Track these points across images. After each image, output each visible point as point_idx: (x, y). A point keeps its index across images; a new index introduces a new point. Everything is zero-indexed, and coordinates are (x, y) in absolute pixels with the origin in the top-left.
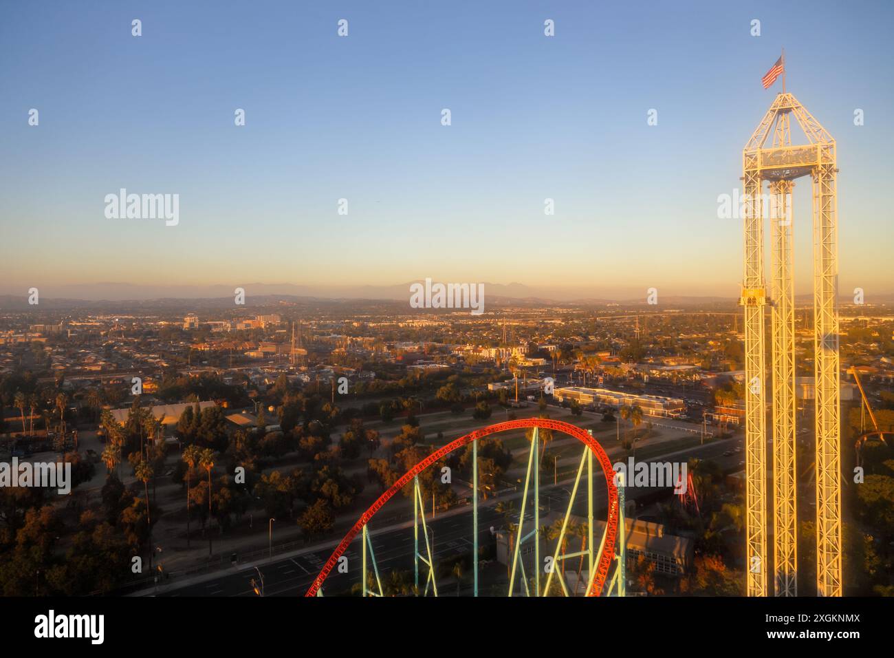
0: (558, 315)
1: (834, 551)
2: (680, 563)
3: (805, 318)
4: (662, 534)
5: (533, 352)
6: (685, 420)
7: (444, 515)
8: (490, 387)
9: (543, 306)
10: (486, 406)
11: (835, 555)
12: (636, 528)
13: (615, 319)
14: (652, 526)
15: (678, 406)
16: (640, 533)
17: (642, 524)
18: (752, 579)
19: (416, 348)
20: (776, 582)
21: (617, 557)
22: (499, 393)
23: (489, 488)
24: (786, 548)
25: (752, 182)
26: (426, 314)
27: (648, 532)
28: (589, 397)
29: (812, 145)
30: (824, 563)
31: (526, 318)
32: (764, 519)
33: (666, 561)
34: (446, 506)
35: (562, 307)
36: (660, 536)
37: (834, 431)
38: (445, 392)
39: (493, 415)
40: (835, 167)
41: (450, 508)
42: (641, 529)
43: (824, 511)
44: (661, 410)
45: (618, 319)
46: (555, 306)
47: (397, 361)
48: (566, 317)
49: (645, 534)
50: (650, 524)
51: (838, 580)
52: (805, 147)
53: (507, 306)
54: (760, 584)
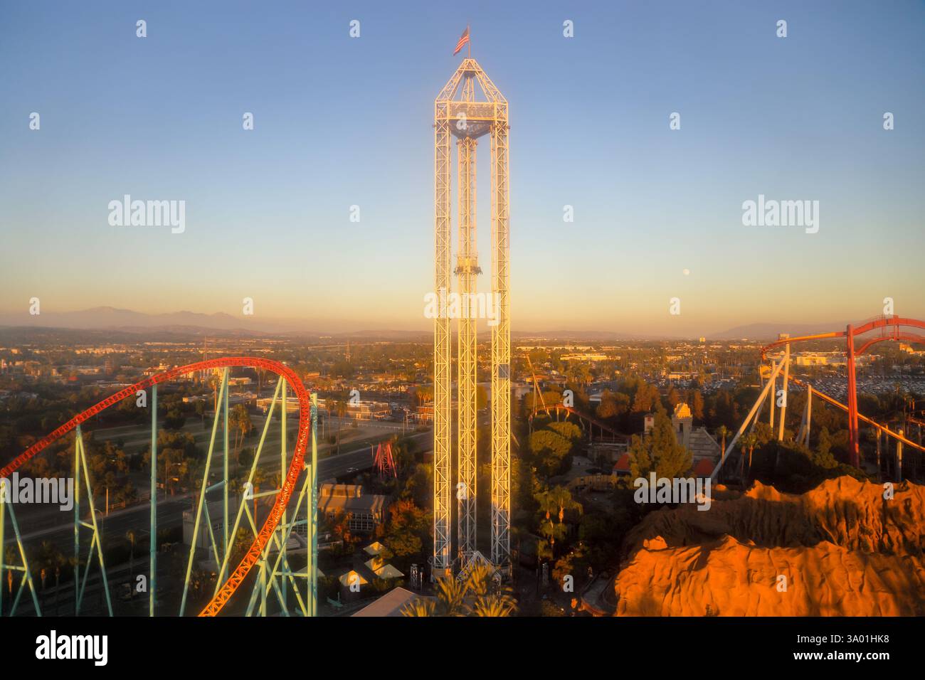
0: (267, 345)
1: (505, 464)
2: (377, 517)
3: (484, 350)
4: (361, 493)
5: (236, 372)
6: (388, 421)
7: (119, 513)
8: (185, 400)
9: (251, 337)
10: (179, 414)
11: (505, 468)
12: (335, 492)
13: (326, 348)
14: (351, 488)
15: (384, 408)
16: (339, 496)
17: (342, 487)
18: (438, 502)
19: (96, 370)
20: (459, 509)
21: (307, 466)
22: (195, 405)
23: (177, 480)
24: (468, 476)
25: (442, 130)
26: (111, 344)
27: (347, 495)
28: (296, 405)
29: (490, 103)
30: (497, 478)
31: (231, 348)
32: (449, 446)
33: (363, 518)
34: (123, 504)
35: (272, 338)
36: (359, 496)
37: (506, 358)
38: (128, 403)
39: (185, 426)
40: (507, 124)
41: (128, 506)
42: (340, 492)
43: (497, 431)
44: (368, 412)
45: (331, 348)
46: (265, 338)
47: (69, 382)
48: (275, 347)
49: (345, 496)
50: (349, 486)
51: (507, 490)
52: (485, 104)
53: (209, 337)
54: (445, 506)
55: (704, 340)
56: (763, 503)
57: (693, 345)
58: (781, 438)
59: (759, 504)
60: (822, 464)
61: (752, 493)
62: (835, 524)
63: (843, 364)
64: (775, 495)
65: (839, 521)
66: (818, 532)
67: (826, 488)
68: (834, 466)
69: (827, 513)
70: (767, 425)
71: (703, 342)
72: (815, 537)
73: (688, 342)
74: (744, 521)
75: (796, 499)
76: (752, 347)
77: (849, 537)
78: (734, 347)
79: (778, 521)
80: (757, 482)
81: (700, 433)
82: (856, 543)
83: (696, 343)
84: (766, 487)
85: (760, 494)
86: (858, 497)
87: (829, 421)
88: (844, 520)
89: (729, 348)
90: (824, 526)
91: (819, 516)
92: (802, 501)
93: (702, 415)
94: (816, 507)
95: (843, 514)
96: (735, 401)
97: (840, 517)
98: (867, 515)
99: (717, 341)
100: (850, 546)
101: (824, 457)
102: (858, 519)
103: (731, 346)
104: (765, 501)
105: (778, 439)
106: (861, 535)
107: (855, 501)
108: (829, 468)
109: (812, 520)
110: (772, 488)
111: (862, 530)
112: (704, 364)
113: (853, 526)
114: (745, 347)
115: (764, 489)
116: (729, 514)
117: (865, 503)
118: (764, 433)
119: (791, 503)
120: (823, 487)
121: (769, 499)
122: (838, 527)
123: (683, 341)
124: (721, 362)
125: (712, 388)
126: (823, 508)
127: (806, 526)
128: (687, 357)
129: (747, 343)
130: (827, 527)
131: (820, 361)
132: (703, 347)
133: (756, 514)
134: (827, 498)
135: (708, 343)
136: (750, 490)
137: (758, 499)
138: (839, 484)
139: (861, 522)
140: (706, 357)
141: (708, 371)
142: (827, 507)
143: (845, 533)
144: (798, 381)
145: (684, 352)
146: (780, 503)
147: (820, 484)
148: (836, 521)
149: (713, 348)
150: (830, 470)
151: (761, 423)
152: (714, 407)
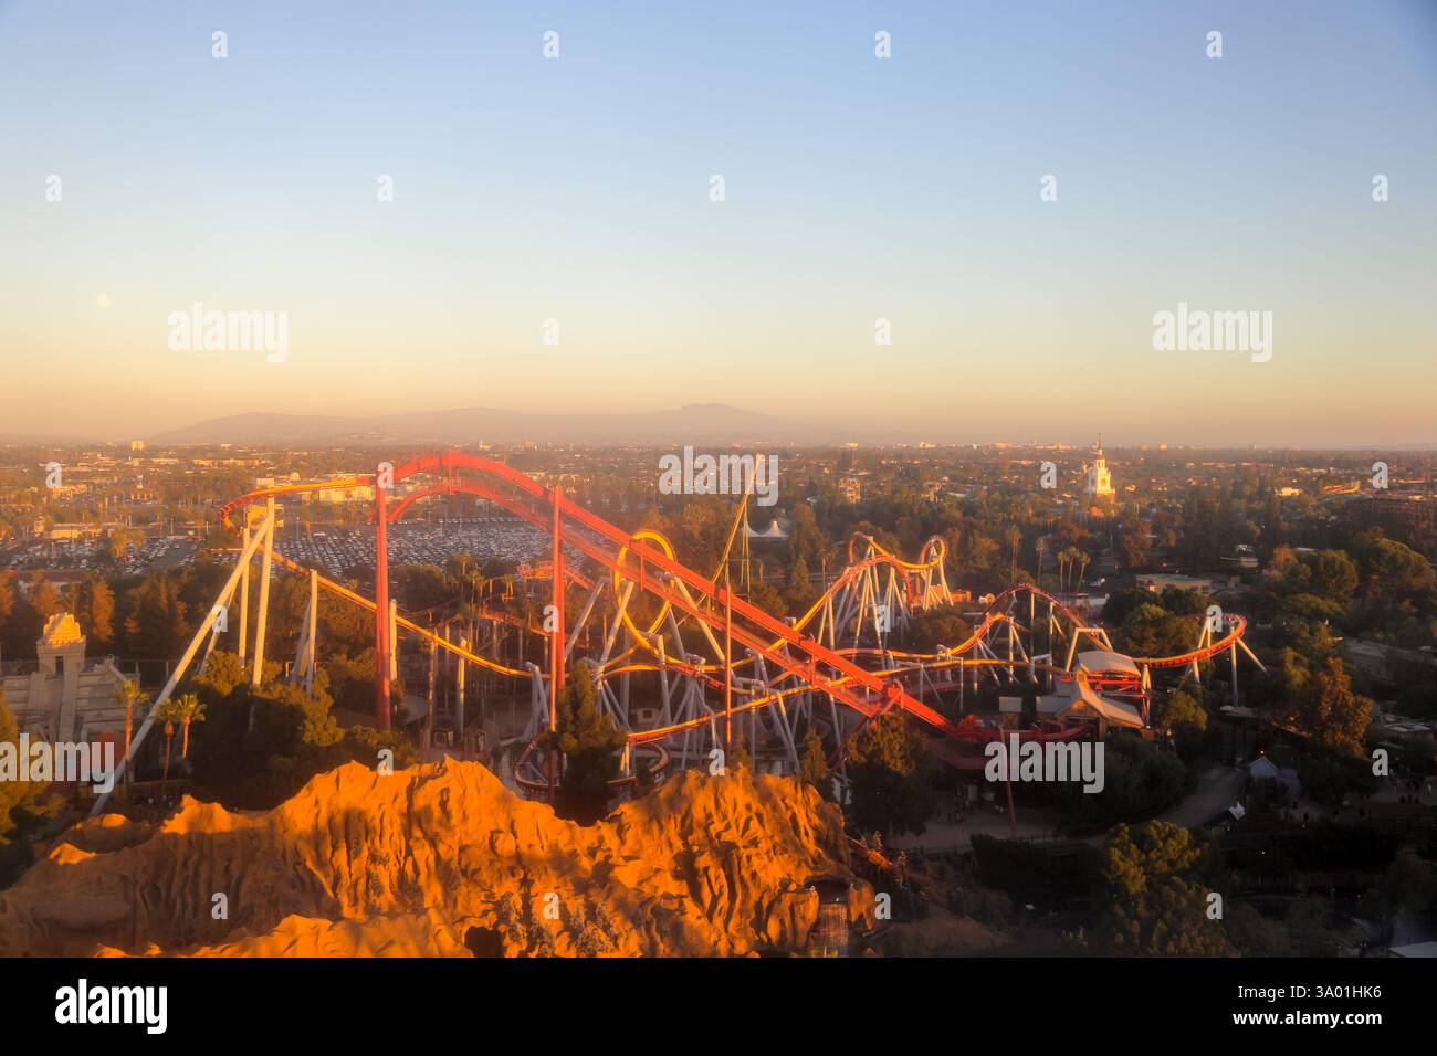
55: (141, 447)
56: (198, 841)
57: (117, 457)
58: (257, 679)
59: (190, 842)
60: (316, 739)
61: (177, 825)
62: (329, 855)
63: (398, 498)
64: (222, 819)
65: (335, 848)
66: (298, 875)
67: (313, 792)
68: (337, 740)
69: (316, 839)
70: (232, 656)
71: (137, 451)
72: (294, 887)
73: (105, 450)
74: (160, 884)
75: (259, 821)
76: (240, 463)
77: (351, 875)
78: (202, 462)
79: (227, 869)
80: (187, 799)
81: (102, 675)
82: (361, 886)
83: (123, 452)
84: (205, 805)
85: (191, 824)
86: (368, 799)
87: (355, 624)
88: (344, 844)
89: (191, 465)
90: (309, 864)
91: (300, 844)
92: (272, 824)
93: (110, 632)
94: (297, 831)
95: (342, 834)
96: (180, 597)
97: (337, 842)
98: (382, 829)
99: (168, 449)
100: (351, 891)
101: (320, 726)
102: (366, 840)
103: (196, 461)
104: (203, 834)
105: (251, 681)
106: (371, 867)
107: (362, 807)
108: (329, 744)
109: (288, 855)
110: (217, 807)
111: (373, 858)
112: (136, 502)
113: (357, 855)
114: (225, 462)
115: (201, 812)
116: (126, 877)
117: (380, 806)
118: (224, 671)
119: (253, 829)
120: (310, 789)
121: (209, 831)
122: (334, 860)
123: (94, 448)
124: (173, 498)
125: (146, 558)
126: (309, 830)
127: (278, 870)
128: (100, 486)
129: (231, 453)
130: (314, 862)
131: (360, 493)
132: (136, 462)
133: (185, 864)
134: (316, 811)
135: (151, 452)
136: (171, 818)
137: (189, 834)
138: (338, 780)
139: (373, 842)
140: (141, 487)
141: (141, 520)
142: (316, 827)
143: (345, 870)
144: (292, 565)
145: (95, 474)
146: (231, 833)
147: (305, 783)
148: (329, 851)
149: (158, 466)
150: (329, 748)
151: (220, 654)
152: (134, 615)
